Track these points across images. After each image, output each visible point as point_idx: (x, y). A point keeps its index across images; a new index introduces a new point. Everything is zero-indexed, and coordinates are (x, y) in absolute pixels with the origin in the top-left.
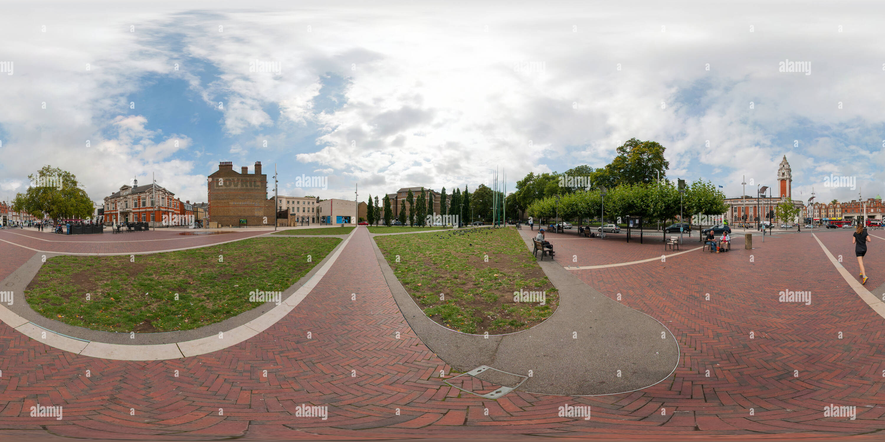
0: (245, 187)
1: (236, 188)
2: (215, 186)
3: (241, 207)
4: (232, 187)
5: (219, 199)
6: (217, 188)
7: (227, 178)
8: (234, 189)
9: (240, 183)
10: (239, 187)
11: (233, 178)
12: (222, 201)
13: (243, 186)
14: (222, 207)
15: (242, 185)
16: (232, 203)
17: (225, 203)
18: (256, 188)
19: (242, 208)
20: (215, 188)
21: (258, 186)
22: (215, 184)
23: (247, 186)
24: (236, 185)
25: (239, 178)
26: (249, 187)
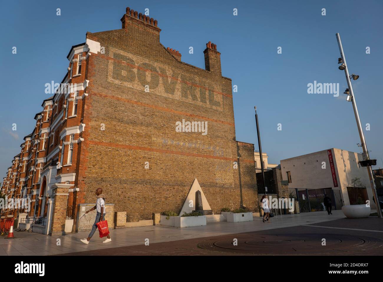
0: (190, 100)
1: (170, 96)
2: (110, 73)
3: (182, 153)
4: (160, 91)
5: (121, 121)
6: (117, 82)
7: (147, 61)
8: (166, 99)
9: (179, 86)
10: (178, 95)
11: (162, 66)
12: (131, 128)
13: (186, 97)
14: (130, 148)
15: (184, 94)
16: (158, 140)
17: (139, 135)
18: (214, 107)
19: (185, 157)
20: (110, 79)
21: (217, 104)
22: (111, 67)
23: (194, 98)
24: (170, 90)
25: (177, 71)
26: (199, 103)
